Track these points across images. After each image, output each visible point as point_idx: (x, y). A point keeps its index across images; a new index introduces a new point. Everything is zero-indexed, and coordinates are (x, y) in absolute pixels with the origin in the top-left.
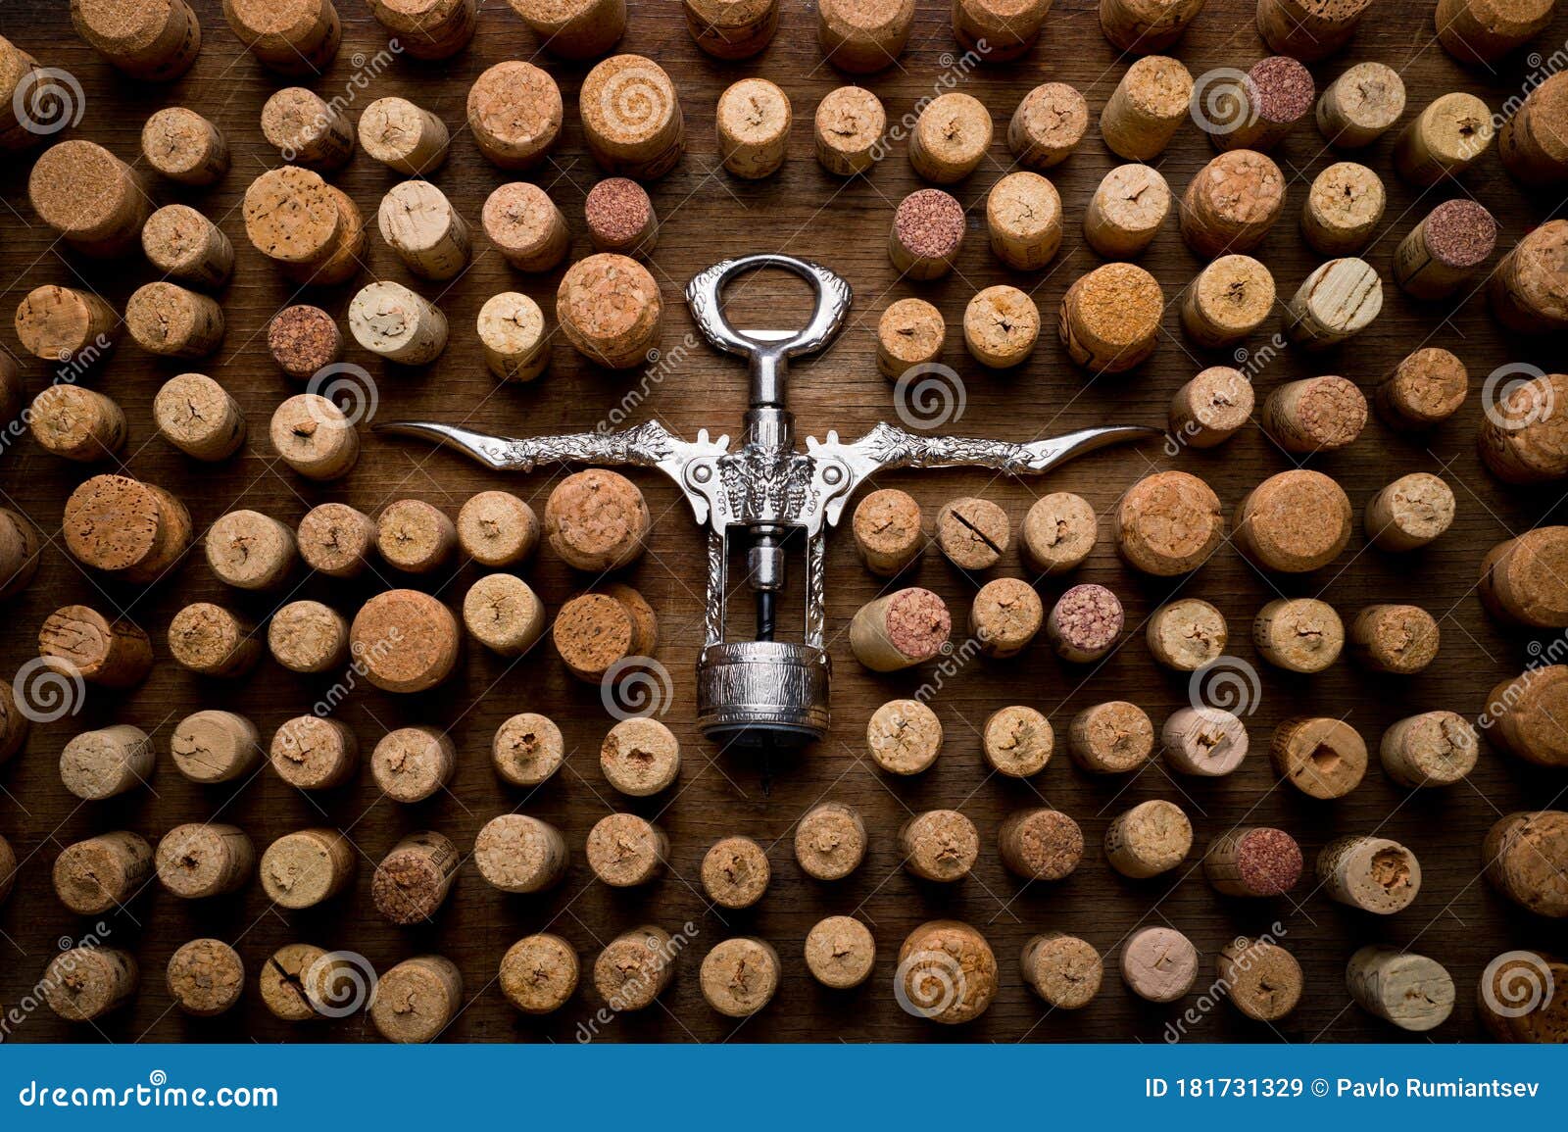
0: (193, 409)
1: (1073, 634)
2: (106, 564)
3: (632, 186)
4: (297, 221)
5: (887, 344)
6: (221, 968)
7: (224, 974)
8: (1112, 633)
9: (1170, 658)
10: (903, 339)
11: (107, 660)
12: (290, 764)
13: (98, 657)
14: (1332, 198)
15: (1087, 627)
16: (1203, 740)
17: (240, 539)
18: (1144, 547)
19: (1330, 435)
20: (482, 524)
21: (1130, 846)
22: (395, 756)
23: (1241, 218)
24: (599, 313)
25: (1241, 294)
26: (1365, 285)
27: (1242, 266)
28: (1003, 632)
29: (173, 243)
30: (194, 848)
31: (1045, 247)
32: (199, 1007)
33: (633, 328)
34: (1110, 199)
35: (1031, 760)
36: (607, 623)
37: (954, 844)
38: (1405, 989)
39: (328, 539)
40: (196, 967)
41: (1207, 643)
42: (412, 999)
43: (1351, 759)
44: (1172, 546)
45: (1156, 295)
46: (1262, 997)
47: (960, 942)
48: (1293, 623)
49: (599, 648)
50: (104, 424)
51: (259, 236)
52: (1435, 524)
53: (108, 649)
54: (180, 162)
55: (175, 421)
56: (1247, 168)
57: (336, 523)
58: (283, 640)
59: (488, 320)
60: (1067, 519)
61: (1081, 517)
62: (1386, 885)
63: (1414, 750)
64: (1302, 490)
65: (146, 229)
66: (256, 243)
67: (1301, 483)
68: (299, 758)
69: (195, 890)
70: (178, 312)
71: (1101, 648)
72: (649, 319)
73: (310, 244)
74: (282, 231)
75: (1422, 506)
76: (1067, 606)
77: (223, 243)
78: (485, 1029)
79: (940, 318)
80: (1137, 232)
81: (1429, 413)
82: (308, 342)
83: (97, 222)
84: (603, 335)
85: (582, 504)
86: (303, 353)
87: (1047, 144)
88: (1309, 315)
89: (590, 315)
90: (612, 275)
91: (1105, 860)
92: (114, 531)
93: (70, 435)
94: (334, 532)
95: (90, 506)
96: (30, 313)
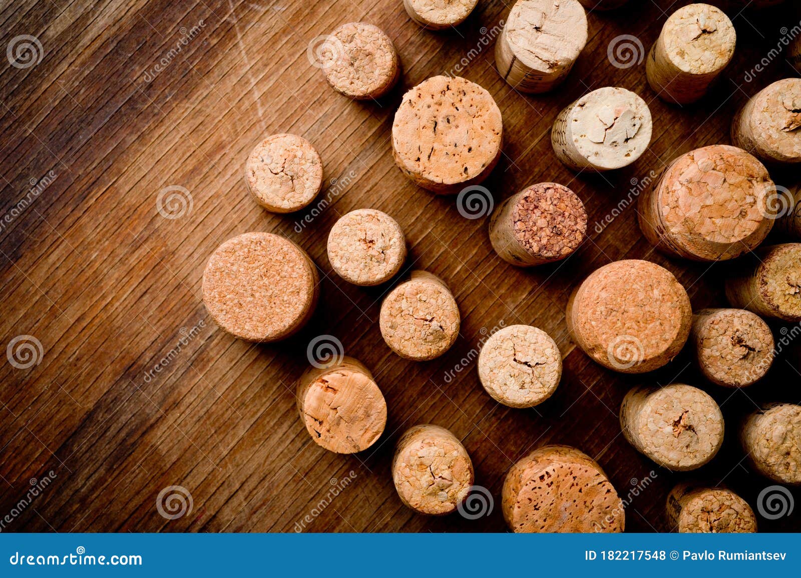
0: (526, 363)
4: (463, 127)
39: (740, 351)
54: (308, 184)
55: (522, 387)
59: (682, 54)
70: (433, 301)
74: (459, 149)
82: (560, 218)
86: (565, 230)
92: (581, 522)
93: (456, 484)
94: (740, 341)
95: (541, 522)
96: (321, 423)
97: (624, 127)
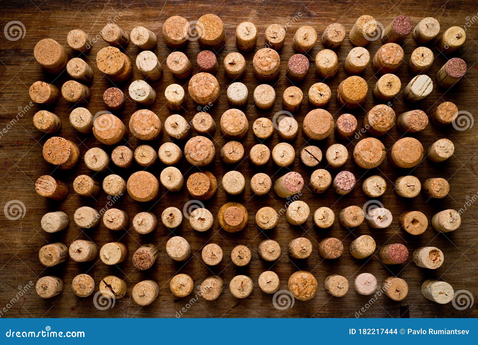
0: (81, 118)
1: (340, 186)
2: (55, 163)
3: (211, 53)
4: (113, 62)
5: (286, 100)
6: (88, 283)
7: (89, 284)
8: (352, 186)
9: (369, 193)
10: (291, 98)
11: (55, 191)
12: (109, 222)
13: (52, 191)
14: (418, 57)
15: (345, 184)
16: (379, 218)
17: (94, 156)
18: (362, 160)
19: (417, 127)
20: (166, 152)
21: (357, 248)
22: (140, 220)
23: (391, 63)
24: (201, 90)
25: (391, 85)
26: (428, 83)
27: (391, 77)
28: (320, 185)
29: (76, 69)
30: (80, 247)
31: (333, 71)
32: (81, 294)
33: (211, 94)
34: (352, 57)
35: (328, 223)
36: (203, 181)
37: (305, 248)
38: (439, 291)
39: (121, 156)
40: (81, 282)
41: (380, 188)
42: (144, 292)
43: (423, 223)
44: (370, 159)
45: (366, 86)
46: (396, 293)
47: (307, 276)
48: (406, 183)
49: (200, 189)
50: (55, 122)
51: (101, 67)
52: (448, 154)
53: (55, 188)
54: (78, 45)
55: (76, 121)
56: (393, 48)
57: (123, 151)
58: (107, 186)
59: (168, 92)
60: (339, 152)
61: (343, 151)
62: (433, 261)
63: (442, 220)
64: (409, 143)
65: (68, 65)
66: (100, 69)
67: (408, 141)
68: (111, 221)
69: (81, 259)
70: (77, 89)
71: (349, 190)
72: (216, 92)
73: (116, 69)
74: (108, 65)
75: (444, 148)
76: (339, 177)
77: (90, 70)
78: (165, 302)
79: (302, 92)
80: (360, 67)
81: (446, 121)
82: (115, 98)
83: (53, 62)
84: (202, 96)
85: (195, 146)
86: (114, 102)
87: (333, 41)
88: (411, 92)
89: (198, 91)
90: (205, 79)
91: (350, 253)
92: (57, 153)
93: (45, 125)
94: (122, 154)
95: (51, 146)
96: (34, 89)
97: (141, 92)
